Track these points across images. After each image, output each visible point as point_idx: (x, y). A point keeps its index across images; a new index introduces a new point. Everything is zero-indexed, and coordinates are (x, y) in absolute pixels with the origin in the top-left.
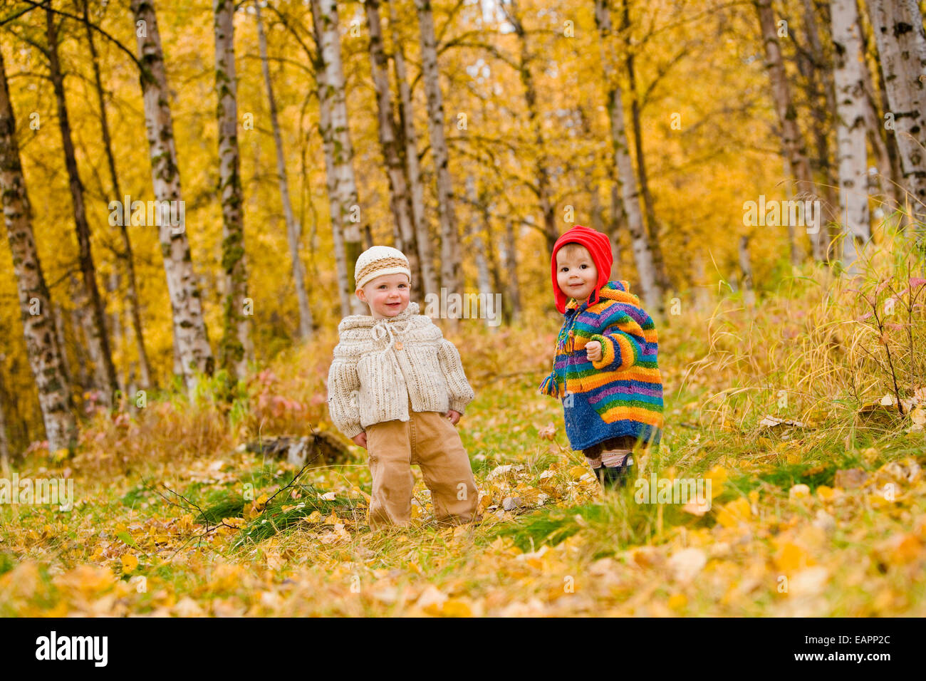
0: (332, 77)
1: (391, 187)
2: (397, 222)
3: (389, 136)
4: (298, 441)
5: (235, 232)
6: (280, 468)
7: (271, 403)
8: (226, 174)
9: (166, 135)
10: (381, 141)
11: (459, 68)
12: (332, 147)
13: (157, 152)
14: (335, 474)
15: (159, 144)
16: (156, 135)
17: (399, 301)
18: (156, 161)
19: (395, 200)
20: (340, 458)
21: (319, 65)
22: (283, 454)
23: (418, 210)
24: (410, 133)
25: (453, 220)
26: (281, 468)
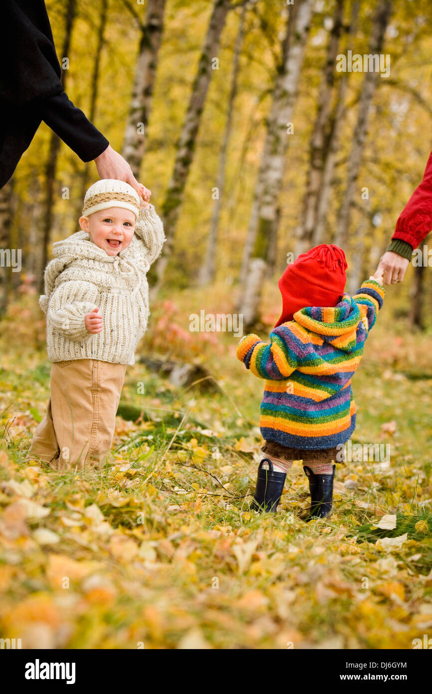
0: (289, 84)
1: (308, 183)
2: (305, 212)
3: (319, 142)
4: (182, 366)
5: (178, 185)
6: (162, 385)
7: (168, 328)
8: (185, 137)
9: (148, 92)
10: (311, 144)
11: (387, 104)
12: (272, 138)
13: (137, 104)
14: (203, 401)
15: (140, 97)
16: (139, 90)
17: (121, 238)
18: (133, 111)
19: (309, 194)
20: (211, 390)
21: (281, 70)
22: (167, 374)
23: (324, 207)
24: (335, 144)
25: (348, 223)
26: (164, 385)
